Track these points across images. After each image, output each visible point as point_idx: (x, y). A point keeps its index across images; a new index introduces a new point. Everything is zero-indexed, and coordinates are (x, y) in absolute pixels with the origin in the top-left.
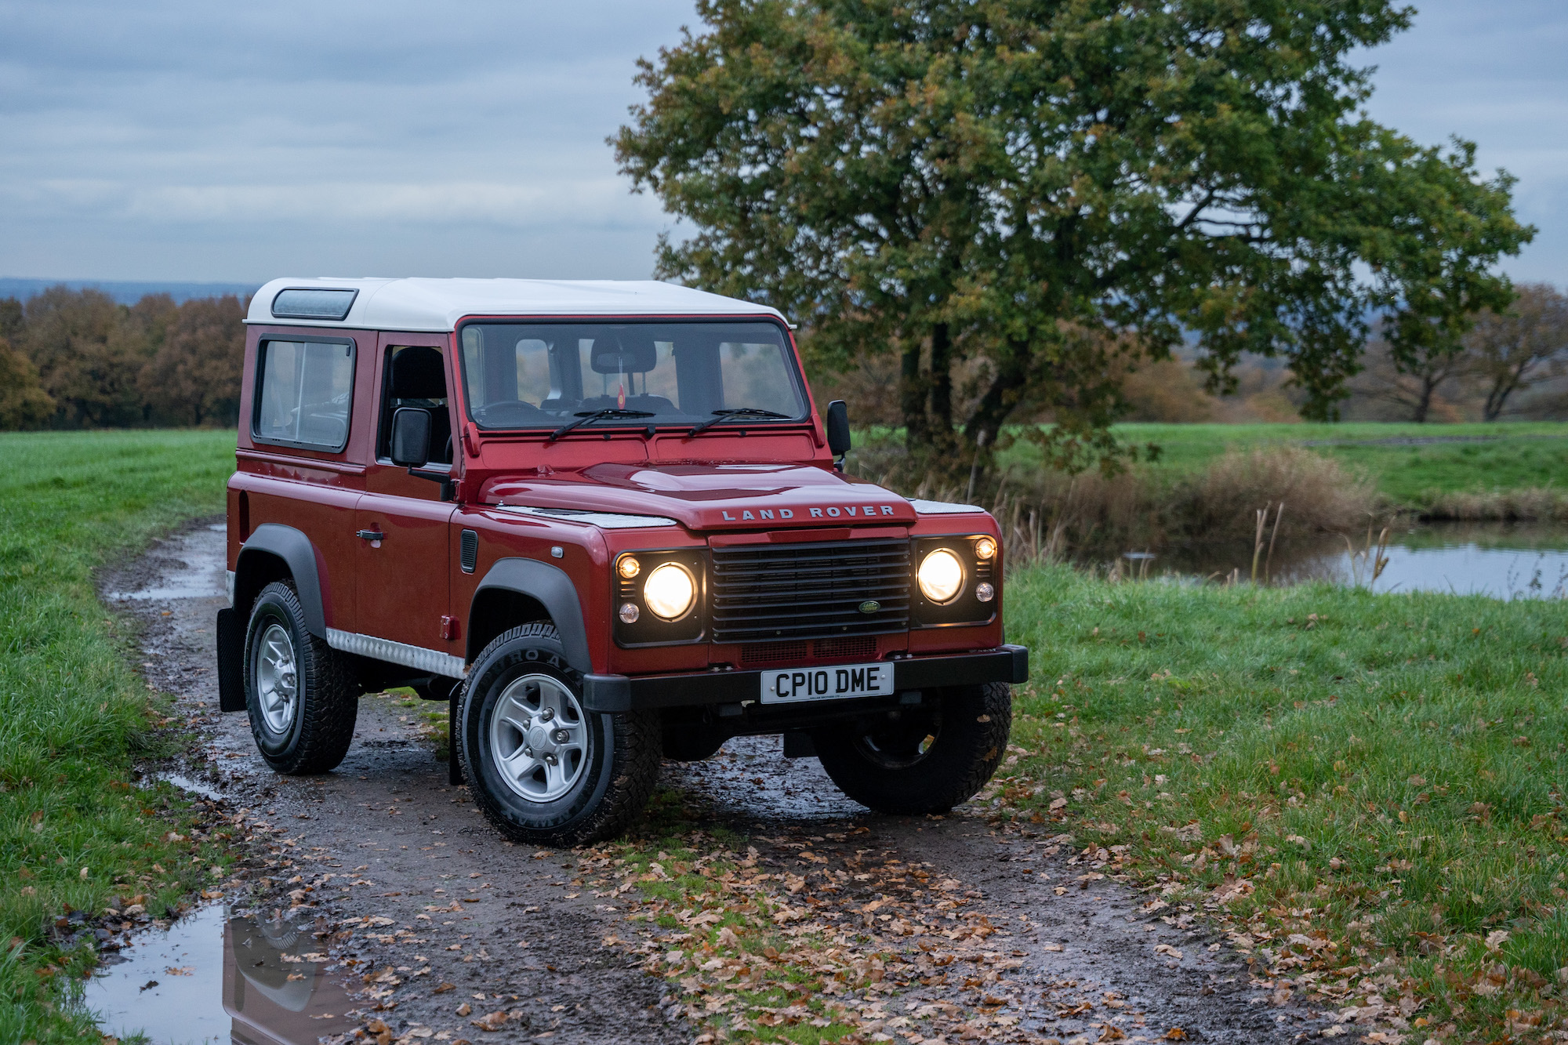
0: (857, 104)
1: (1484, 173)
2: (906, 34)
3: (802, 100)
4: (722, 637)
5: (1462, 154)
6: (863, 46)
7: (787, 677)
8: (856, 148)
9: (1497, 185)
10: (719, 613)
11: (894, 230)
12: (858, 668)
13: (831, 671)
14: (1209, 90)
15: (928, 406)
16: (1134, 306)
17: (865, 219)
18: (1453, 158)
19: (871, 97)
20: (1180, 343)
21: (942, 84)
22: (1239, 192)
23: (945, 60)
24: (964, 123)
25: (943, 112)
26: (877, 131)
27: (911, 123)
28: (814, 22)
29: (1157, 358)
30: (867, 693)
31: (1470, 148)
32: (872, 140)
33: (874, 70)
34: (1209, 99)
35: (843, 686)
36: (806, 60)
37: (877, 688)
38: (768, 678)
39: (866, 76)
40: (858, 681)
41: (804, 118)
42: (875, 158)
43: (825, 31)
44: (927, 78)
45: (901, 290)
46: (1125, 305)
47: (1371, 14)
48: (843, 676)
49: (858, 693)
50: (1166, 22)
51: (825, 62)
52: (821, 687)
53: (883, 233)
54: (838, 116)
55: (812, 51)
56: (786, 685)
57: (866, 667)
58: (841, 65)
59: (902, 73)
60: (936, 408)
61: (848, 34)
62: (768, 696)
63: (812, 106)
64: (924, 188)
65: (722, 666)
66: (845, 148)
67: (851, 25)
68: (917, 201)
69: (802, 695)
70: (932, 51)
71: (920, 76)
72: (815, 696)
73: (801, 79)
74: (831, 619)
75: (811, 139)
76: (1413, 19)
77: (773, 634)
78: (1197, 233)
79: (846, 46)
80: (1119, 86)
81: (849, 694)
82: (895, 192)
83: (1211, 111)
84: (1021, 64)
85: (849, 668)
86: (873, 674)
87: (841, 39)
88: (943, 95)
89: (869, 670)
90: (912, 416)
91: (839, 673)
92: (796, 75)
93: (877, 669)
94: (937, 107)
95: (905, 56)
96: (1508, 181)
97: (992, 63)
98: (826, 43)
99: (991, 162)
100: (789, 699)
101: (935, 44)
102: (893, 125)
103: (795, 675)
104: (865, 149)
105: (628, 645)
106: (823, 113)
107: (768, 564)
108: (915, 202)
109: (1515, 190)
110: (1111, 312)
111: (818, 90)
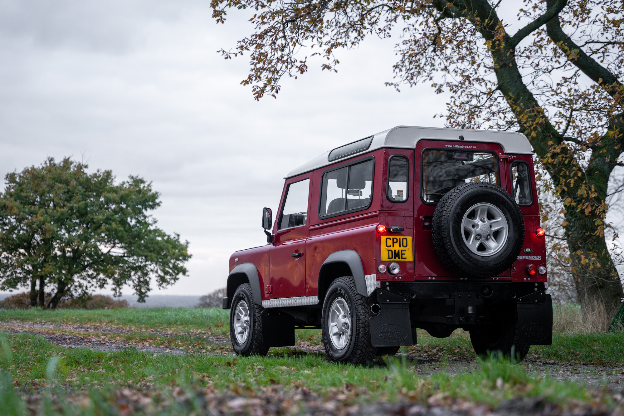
0: (19, 221)
1: (182, 241)
2: (33, 204)
3: (4, 219)
5: (177, 237)
6: (21, 206)
8: (19, 232)
9: (185, 244)
11: (29, 253)
14: (110, 219)
15: (38, 300)
16: (95, 274)
17: (22, 251)
18: (174, 238)
19: (23, 219)
20: (107, 284)
21: (42, 216)
22: (120, 245)
23: (43, 210)
24: (47, 226)
25: (42, 223)
26: (25, 228)
27: (34, 226)
28: (8, 200)
29: (101, 288)
31: (178, 235)
32: (24, 230)
33: (24, 212)
34: (110, 221)
36: (6, 209)
39: (22, 213)
41: (5, 224)
42: (23, 234)
43: (11, 202)
44: (38, 215)
45: (30, 268)
46: (93, 274)
47: (152, 202)
50: (100, 202)
51: (11, 210)
53: (27, 254)
54: (14, 224)
55: (8, 208)
58: (15, 211)
59: (32, 213)
60: (40, 299)
61: (18, 203)
63: (7, 221)
64: (38, 243)
66: (16, 232)
67: (18, 201)
68: (36, 246)
70: (40, 208)
71: (36, 214)
73: (4, 214)
75: (7, 230)
76: (161, 204)
78: (110, 255)
79: (16, 206)
80: (87, 218)
82: (29, 244)
83: (110, 224)
84: (63, 211)
87: (16, 204)
88: (42, 219)
90: (33, 302)
92: (3, 213)
94: (40, 222)
95: (33, 209)
96: (188, 243)
97: (55, 211)
98: (11, 205)
99: (54, 235)
101: (41, 206)
102: (29, 225)
104: (21, 232)
106: (10, 222)
108: (35, 247)
109: (189, 245)
110: (89, 276)
111: (9, 217)
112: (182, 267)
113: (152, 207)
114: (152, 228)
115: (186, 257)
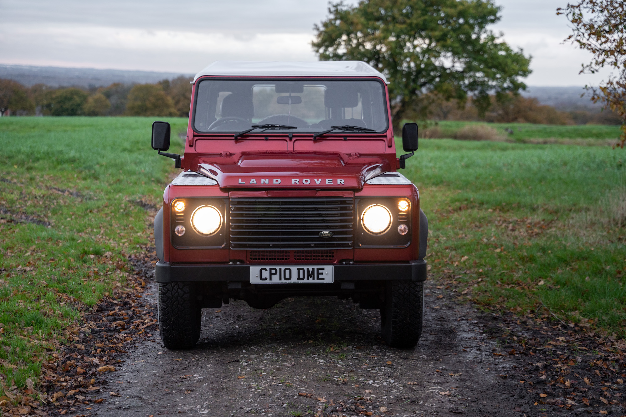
4: (236, 246)
7: (266, 270)
10: (234, 233)
12: (311, 267)
13: (294, 268)
30: (316, 281)
35: (301, 277)
37: (323, 279)
38: (254, 270)
40: (310, 274)
47: (492, 16)
48: (301, 271)
49: (311, 281)
52: (287, 276)
56: (266, 274)
57: (316, 267)
62: (254, 279)
65: (235, 261)
69: (276, 280)
72: (283, 281)
74: (305, 240)
77: (268, 246)
81: (305, 281)
85: (305, 267)
86: (320, 271)
89: (318, 269)
91: (299, 269)
93: (323, 269)
100: (268, 282)
103: (271, 269)
105: (180, 247)
107: (269, 208)
112: (522, 83)
113: (493, 21)
114: (498, 41)
115: (526, 73)
